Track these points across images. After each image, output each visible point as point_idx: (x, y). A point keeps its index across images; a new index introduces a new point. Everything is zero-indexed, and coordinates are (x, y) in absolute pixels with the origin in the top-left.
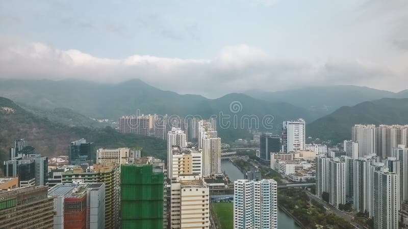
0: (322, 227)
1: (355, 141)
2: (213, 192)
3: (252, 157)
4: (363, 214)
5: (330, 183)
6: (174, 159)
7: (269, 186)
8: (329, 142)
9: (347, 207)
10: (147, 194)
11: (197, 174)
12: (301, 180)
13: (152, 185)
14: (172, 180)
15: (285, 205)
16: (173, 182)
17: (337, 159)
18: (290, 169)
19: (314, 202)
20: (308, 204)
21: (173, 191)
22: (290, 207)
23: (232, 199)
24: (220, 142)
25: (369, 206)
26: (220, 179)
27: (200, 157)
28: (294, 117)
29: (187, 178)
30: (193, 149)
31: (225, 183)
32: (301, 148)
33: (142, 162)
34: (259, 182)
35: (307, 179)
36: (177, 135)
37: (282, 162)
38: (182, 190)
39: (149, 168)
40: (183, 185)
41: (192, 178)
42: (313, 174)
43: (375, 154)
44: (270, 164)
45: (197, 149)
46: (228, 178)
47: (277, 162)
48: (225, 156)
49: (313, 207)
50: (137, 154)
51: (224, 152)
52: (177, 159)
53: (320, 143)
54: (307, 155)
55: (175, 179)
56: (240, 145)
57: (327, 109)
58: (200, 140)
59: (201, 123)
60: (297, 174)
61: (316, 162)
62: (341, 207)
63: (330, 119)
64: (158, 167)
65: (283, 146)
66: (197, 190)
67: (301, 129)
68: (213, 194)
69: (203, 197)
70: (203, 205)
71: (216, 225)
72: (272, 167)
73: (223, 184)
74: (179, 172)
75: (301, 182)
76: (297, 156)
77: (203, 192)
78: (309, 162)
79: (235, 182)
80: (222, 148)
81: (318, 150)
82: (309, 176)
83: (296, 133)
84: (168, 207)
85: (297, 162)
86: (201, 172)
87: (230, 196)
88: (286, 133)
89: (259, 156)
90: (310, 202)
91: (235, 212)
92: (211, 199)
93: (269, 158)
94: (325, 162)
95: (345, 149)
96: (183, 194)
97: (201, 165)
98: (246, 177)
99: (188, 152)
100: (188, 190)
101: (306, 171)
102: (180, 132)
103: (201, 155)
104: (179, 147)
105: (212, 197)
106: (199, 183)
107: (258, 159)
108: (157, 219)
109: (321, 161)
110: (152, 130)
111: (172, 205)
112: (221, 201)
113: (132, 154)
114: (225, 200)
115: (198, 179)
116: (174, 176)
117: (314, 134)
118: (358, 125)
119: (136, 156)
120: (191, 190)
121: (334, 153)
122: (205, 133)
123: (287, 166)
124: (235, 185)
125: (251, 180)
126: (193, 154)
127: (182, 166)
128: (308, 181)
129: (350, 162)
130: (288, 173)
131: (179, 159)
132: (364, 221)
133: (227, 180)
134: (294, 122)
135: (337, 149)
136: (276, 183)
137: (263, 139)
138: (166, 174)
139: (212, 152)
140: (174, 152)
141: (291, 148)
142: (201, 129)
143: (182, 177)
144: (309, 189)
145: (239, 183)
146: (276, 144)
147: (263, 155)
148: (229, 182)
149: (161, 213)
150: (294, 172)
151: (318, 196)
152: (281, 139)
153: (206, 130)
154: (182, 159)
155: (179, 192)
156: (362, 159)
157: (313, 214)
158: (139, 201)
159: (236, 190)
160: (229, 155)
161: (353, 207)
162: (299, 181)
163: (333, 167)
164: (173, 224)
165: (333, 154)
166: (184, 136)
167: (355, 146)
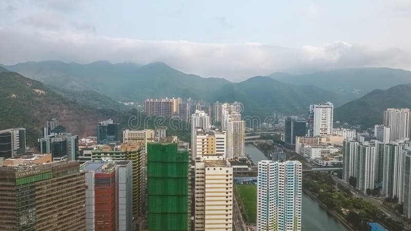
0: (348, 210)
1: (387, 126)
2: (237, 173)
3: (277, 141)
4: (392, 200)
5: (358, 168)
6: (198, 140)
7: (294, 167)
8: (359, 127)
9: (375, 192)
10: (172, 172)
11: (221, 155)
12: (327, 164)
13: (177, 163)
14: (197, 159)
15: (310, 188)
16: (197, 162)
17: (367, 143)
18: (315, 154)
19: (340, 186)
20: (334, 188)
21: (198, 169)
22: (315, 190)
23: (256, 181)
24: (243, 126)
25: (398, 190)
26: (243, 162)
27: (224, 139)
28: (321, 100)
29: (211, 158)
30: (216, 131)
31: (249, 165)
32: (328, 132)
33: (168, 141)
34: (284, 163)
35: (333, 164)
36: (201, 118)
37: (308, 146)
38: (206, 169)
39: (175, 146)
40: (207, 164)
41: (216, 158)
42: (340, 158)
43: (407, 139)
44: (295, 148)
45: (220, 131)
46: (251, 161)
47: (303, 146)
48: (249, 139)
49: (338, 191)
50: (162, 134)
51: (248, 135)
52: (201, 140)
53: (349, 127)
54: (333, 140)
55: (199, 159)
57: (357, 93)
58: (224, 125)
59: (225, 106)
60: (324, 159)
61: (344, 148)
62: (369, 192)
63: (361, 103)
64: (183, 147)
65: (309, 131)
66: (221, 169)
67: (329, 112)
68: (236, 176)
69: (227, 176)
70: (227, 184)
71: (239, 205)
72: (297, 151)
73: (247, 167)
74: (203, 153)
75: (327, 166)
76: (324, 140)
77: (227, 171)
78: (336, 146)
79: (260, 163)
80: (246, 132)
81: (347, 135)
82: (336, 161)
83: (323, 116)
84: (193, 185)
85: (324, 146)
86: (225, 153)
87: (254, 178)
88: (313, 117)
89: (284, 141)
90: (336, 187)
91: (258, 195)
92: (235, 180)
93: (294, 142)
94: (353, 146)
95: (376, 134)
96: (207, 172)
97: (225, 146)
98: (270, 159)
99: (211, 134)
100: (212, 169)
101: (333, 155)
102: (203, 114)
103: (224, 136)
104: (202, 128)
105: (236, 178)
106: (223, 163)
107: (283, 143)
108: (182, 196)
109: (349, 144)
110: (176, 114)
111: (196, 183)
112: (245, 183)
113: (158, 133)
114: (248, 182)
115: (222, 159)
116: (198, 156)
117: (342, 119)
118: (391, 109)
119: (162, 136)
120: (215, 169)
121: (363, 138)
122: (229, 116)
123: (313, 150)
124: (259, 168)
125: (275, 160)
126: (217, 136)
127: (206, 147)
128: (334, 165)
129: (381, 146)
130: (313, 157)
131: (203, 140)
132: (393, 206)
133: (250, 163)
134: (321, 106)
135: (367, 134)
136: (301, 164)
137: (288, 123)
138: (190, 153)
139: (236, 135)
140: (198, 133)
141: (317, 132)
142: (225, 112)
143: (205, 157)
144: (336, 174)
145: (263, 164)
146: (302, 128)
147: (288, 139)
148: (253, 164)
149: (186, 191)
150: (320, 157)
151: (345, 181)
152: (307, 124)
153: (230, 113)
154: (206, 140)
155: (203, 171)
156: (394, 143)
157: (340, 198)
158: (165, 178)
159: (260, 171)
160: (253, 139)
161: (382, 193)
162: (325, 165)
163: (361, 151)
164: (198, 202)
165: (362, 139)
166: (208, 118)
167: (387, 131)
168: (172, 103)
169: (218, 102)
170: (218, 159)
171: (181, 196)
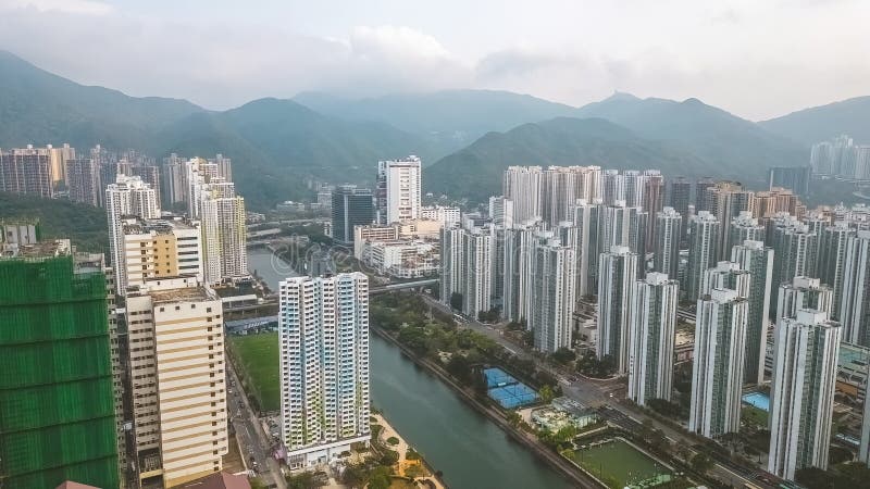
0: (450, 354)
1: (509, 197)
2: (230, 314)
3: (317, 237)
4: (518, 325)
5: (465, 276)
6: (130, 248)
7: (352, 285)
8: (465, 201)
9: (491, 316)
10: (63, 325)
11: (192, 275)
12: (413, 275)
13: (74, 303)
14: (129, 290)
15: (384, 324)
16: (131, 296)
17: (477, 230)
18: (392, 256)
19: (437, 313)
20: (426, 318)
21: (134, 314)
22: (393, 327)
23: (275, 324)
24: (241, 206)
25: (526, 310)
26: (245, 287)
27: (196, 238)
28: (400, 155)
29: (166, 285)
30: (176, 223)
31: (259, 293)
32: (414, 214)
33: (43, 253)
34: (333, 280)
35: (423, 273)
36: (133, 193)
37: (377, 244)
38: (157, 309)
39: (65, 263)
40: (157, 300)
41: (179, 284)
42: (435, 262)
43: (539, 218)
44: (353, 250)
45: (186, 222)
46: (263, 284)
47: (368, 243)
48: (256, 239)
49: (434, 323)
50: (24, 234)
51: (254, 229)
52: (139, 245)
53: (449, 204)
54: (425, 228)
55: (136, 288)
56: (290, 214)
57: (461, 139)
58: (194, 209)
59: (194, 163)
60: (406, 265)
61: (442, 241)
62: (483, 317)
63: (467, 157)
64: (91, 264)
65: (378, 213)
66: (193, 306)
67: (415, 174)
68: (232, 320)
69: (209, 319)
70: (210, 338)
71: (241, 379)
72: (358, 255)
73: (254, 297)
74: (145, 275)
75: (413, 279)
76: (406, 230)
77: (209, 310)
78: (428, 240)
79: (282, 284)
80: (248, 222)
81: (445, 217)
82: (428, 267)
83: (403, 182)
84: (124, 352)
85: (407, 241)
86: (201, 270)
87: (272, 319)
88: (384, 185)
89: (331, 236)
90: (429, 315)
91: (282, 350)
92: (228, 330)
93: (352, 237)
94: (457, 236)
95: (491, 215)
96: (159, 316)
97: (200, 255)
98: (304, 273)
99: (163, 229)
100: (170, 308)
101: (422, 258)
102: (139, 184)
103: (197, 232)
104: (138, 218)
105: (230, 324)
106: (200, 293)
107: (329, 242)
109: (449, 234)
110: (60, 186)
111: (132, 346)
112: (250, 331)
113: (10, 234)
114: (259, 328)
115: (195, 285)
116: (131, 284)
117: (437, 188)
118: (514, 168)
119: (24, 241)
120: (178, 308)
121: (472, 221)
122: (205, 186)
123: (388, 250)
124: (281, 296)
125: (315, 276)
126: (178, 233)
127: (151, 260)
128: (425, 276)
129: (499, 234)
130: (387, 264)
131: (143, 245)
132: (520, 336)
133: (262, 288)
134: (400, 163)
135: (478, 214)
136: (366, 278)
137: (338, 199)
138: (108, 277)
139: (224, 229)
140: (127, 229)
141: (394, 215)
142: (195, 179)
143: (153, 285)
144: (428, 291)
145: (289, 285)
146: (366, 209)
147: (339, 232)
148: (267, 290)
149: (106, 364)
150: (400, 262)
151: (443, 303)
152: (375, 199)
153: (207, 181)
154: (150, 245)
155: (149, 317)
156: (520, 227)
157: (436, 334)
158: (43, 344)
159: (284, 301)
160: (265, 237)
161: (502, 316)
162: (409, 277)
163: (469, 243)
164: (139, 387)
165: (470, 224)
166: (152, 195)
167: (509, 206)
168: (46, 159)
169: (174, 156)
170: (184, 285)
171: (92, 382)
